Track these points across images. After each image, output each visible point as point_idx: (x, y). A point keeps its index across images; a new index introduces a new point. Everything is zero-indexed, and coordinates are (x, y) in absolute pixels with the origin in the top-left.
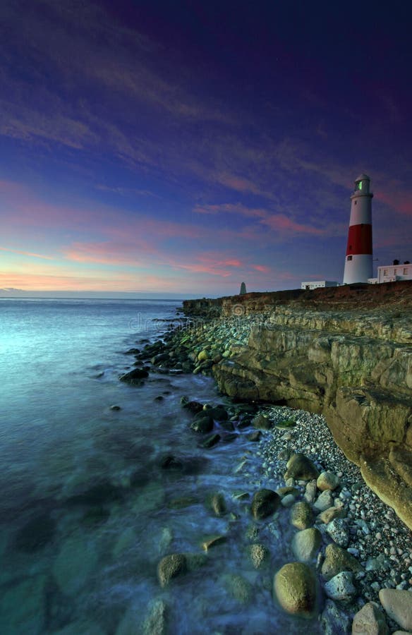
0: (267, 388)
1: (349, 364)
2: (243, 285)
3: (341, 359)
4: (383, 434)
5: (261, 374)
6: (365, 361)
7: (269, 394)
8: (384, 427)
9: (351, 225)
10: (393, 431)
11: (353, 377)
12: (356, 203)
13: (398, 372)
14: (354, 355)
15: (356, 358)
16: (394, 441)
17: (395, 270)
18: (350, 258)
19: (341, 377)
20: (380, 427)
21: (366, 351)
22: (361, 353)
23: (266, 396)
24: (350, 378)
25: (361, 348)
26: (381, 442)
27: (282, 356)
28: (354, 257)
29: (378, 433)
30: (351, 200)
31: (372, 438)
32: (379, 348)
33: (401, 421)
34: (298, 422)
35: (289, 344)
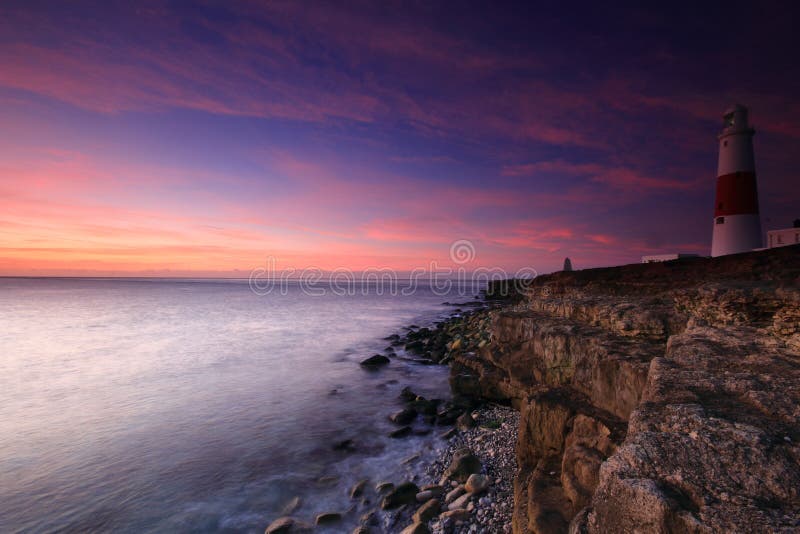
0: (489, 383)
1: (555, 358)
2: (567, 262)
3: (546, 352)
4: (543, 439)
5: (490, 367)
6: (573, 357)
7: (491, 390)
8: (545, 431)
9: (720, 175)
10: (553, 436)
11: (561, 374)
12: (726, 144)
13: (585, 369)
14: (559, 348)
15: (562, 351)
16: (555, 449)
17: (797, 235)
18: (721, 221)
19: (549, 374)
20: (541, 431)
21: (572, 343)
22: (567, 346)
23: (488, 392)
24: (558, 375)
25: (567, 339)
26: (542, 448)
27: (518, 347)
28: (726, 218)
29: (539, 437)
30: (718, 141)
31: (534, 444)
32: (588, 341)
33: (560, 425)
34: (503, 424)
35: (526, 333)
